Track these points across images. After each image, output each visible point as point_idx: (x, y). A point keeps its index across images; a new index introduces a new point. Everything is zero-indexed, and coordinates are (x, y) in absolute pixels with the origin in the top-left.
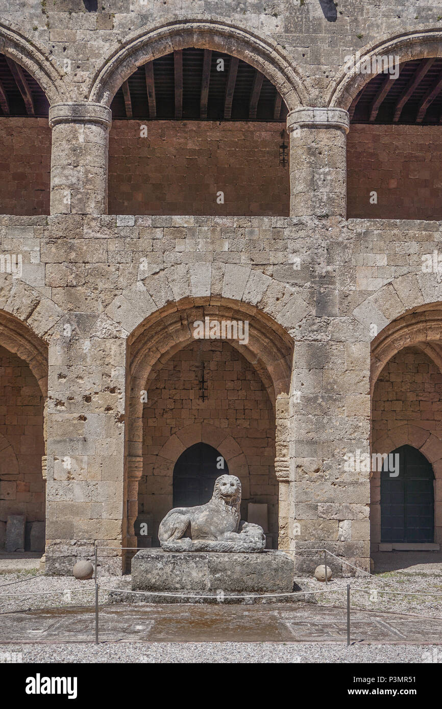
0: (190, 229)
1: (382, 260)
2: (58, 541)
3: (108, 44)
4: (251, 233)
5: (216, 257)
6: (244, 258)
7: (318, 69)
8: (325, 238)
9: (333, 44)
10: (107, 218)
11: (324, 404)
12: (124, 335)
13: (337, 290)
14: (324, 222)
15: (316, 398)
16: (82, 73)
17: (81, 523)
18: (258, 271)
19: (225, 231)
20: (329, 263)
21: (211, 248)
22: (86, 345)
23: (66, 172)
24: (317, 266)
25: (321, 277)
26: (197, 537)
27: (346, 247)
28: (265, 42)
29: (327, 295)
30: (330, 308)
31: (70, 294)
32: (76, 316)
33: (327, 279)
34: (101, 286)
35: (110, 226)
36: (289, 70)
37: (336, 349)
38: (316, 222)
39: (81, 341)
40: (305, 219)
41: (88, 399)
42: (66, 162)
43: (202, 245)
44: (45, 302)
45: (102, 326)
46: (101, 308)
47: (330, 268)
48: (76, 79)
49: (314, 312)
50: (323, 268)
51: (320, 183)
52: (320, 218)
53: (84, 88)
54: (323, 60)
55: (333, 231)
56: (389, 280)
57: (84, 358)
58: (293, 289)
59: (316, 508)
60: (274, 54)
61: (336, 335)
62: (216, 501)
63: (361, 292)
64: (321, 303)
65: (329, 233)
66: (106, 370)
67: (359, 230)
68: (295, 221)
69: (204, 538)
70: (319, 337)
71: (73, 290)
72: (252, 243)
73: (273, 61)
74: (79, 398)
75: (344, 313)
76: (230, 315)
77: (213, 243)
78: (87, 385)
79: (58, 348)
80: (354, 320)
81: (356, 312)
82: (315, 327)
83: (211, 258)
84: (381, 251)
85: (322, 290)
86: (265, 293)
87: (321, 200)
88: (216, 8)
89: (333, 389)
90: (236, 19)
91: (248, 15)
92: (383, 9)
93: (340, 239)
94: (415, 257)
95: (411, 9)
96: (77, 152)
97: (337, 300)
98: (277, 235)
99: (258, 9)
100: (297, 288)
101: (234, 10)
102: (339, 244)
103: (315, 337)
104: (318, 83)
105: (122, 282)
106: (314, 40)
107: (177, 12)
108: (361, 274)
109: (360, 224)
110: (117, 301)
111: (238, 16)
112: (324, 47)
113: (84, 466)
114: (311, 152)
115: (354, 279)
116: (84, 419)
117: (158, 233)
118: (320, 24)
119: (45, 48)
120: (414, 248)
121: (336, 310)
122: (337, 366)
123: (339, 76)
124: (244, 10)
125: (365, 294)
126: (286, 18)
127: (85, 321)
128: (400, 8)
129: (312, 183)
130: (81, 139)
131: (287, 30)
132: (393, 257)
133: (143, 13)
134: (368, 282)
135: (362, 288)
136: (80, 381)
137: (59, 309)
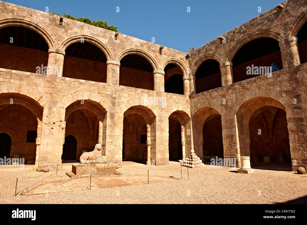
0: (84, 83)
1: (127, 95)
2: (43, 162)
3: (66, 37)
4: (98, 86)
5: (90, 91)
6: (97, 91)
7: (115, 52)
8: (115, 89)
9: (118, 48)
10: (63, 78)
11: (113, 127)
12: (66, 107)
13: (117, 101)
14: (115, 85)
15: (111, 125)
16: (59, 42)
17: (49, 157)
18: (100, 95)
19: (92, 84)
20: (115, 95)
21: (89, 88)
22: (55, 109)
23: (53, 65)
24: (113, 95)
25: (114, 98)
27: (119, 91)
28: (104, 44)
29: (115, 102)
30: (115, 105)
31: (51, 96)
32: (52, 101)
33: (115, 98)
34: (60, 94)
35: (63, 80)
36: (108, 51)
37: (116, 114)
38: (113, 85)
39: (53, 108)
40: (111, 84)
41: (54, 123)
42: (53, 63)
43: (87, 87)
44: (44, 97)
45: (59, 105)
46: (59, 100)
47: (115, 96)
48: (57, 43)
49: (112, 105)
50: (114, 96)
51: (114, 77)
52: (114, 84)
53: (59, 46)
54: (116, 51)
56: (128, 100)
57: (54, 112)
58: (107, 100)
59: (110, 151)
60: (105, 47)
61: (116, 111)
63: (122, 102)
64: (113, 104)
65: (116, 88)
66: (60, 116)
67: (122, 88)
68: (108, 84)
69: (92, 160)
70: (113, 111)
71: (52, 95)
72: (98, 88)
73: (105, 49)
74: (52, 123)
75: (118, 106)
77: (89, 87)
78: (54, 120)
79: (47, 109)
80: (120, 108)
81: (121, 106)
82: (112, 109)
83: (88, 91)
84: (126, 93)
85: (114, 101)
86: (101, 100)
87: (114, 80)
88: (93, 34)
89: (115, 123)
90: (97, 38)
91: (100, 38)
92: (128, 43)
93: (118, 90)
94: (133, 95)
95: (134, 44)
96: (56, 60)
97: (117, 103)
98: (104, 87)
99: (102, 37)
100: (108, 100)
101: (97, 36)
102: (118, 91)
103: (112, 111)
104: (115, 55)
105: (66, 94)
106: (114, 46)
107: (84, 33)
108: (122, 98)
109: (122, 87)
110: (64, 99)
111: (98, 37)
112: (116, 48)
113: (52, 141)
114: (112, 70)
115: (120, 99)
116: (53, 128)
117: (76, 83)
118: (115, 43)
119: (50, 34)
120: (133, 93)
121: (116, 105)
122: (116, 118)
123: (119, 54)
124: (99, 36)
125: (123, 102)
126: (109, 40)
127: (55, 103)
128: (132, 44)
129: (112, 77)
130: (58, 58)
131: (108, 43)
132: (129, 95)
133: (76, 32)
134: (124, 100)
135: (122, 101)
136: (52, 118)
137: (48, 99)
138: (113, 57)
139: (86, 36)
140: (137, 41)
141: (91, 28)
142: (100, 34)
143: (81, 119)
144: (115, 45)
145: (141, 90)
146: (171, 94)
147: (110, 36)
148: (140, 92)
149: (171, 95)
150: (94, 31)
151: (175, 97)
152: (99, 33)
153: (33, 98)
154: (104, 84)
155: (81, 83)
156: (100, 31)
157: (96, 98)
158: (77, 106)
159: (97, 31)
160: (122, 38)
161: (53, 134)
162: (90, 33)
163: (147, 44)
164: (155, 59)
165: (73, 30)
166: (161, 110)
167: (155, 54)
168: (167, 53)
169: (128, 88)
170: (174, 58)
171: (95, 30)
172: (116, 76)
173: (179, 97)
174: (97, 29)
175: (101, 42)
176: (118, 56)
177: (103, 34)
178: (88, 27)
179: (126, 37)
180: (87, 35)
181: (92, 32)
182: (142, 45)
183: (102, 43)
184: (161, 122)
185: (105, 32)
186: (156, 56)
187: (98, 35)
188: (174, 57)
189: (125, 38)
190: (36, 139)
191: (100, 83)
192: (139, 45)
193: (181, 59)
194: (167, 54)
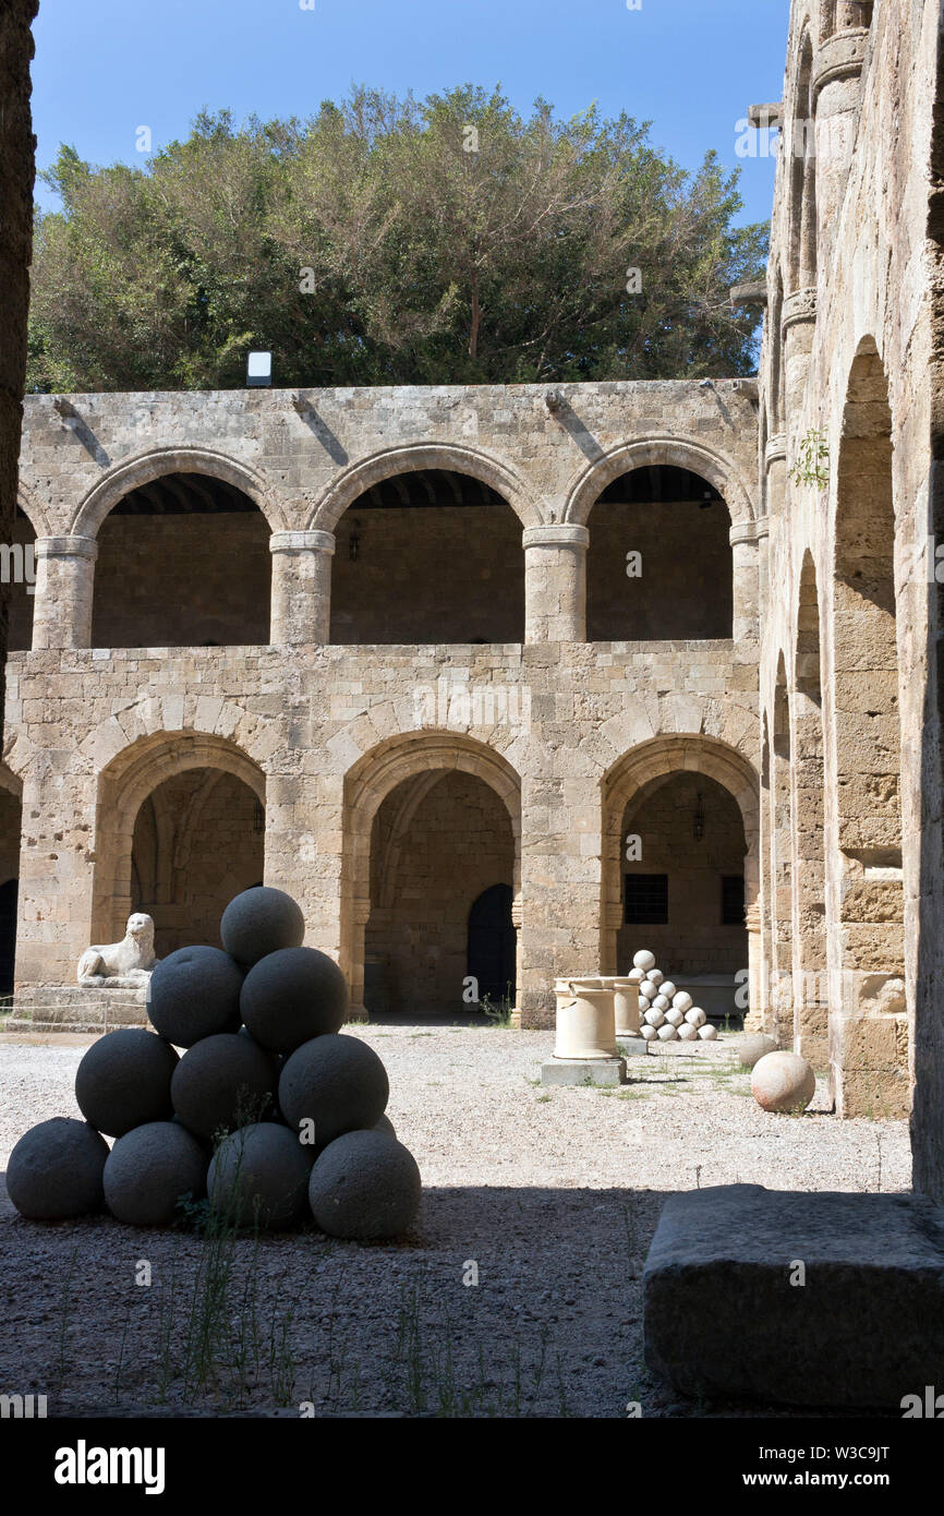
0: (164, 661)
1: (357, 688)
3: (90, 476)
4: (225, 663)
5: (188, 690)
6: (216, 687)
7: (297, 491)
8: (299, 666)
9: (312, 465)
10: (83, 652)
12: (96, 771)
13: (310, 721)
14: (299, 650)
15: (286, 835)
16: (65, 506)
17: (48, 966)
18: (231, 702)
19: (198, 662)
20: (303, 693)
21: (184, 680)
22: (59, 783)
24: (290, 696)
25: (295, 707)
27: (320, 675)
28: (246, 467)
29: (300, 726)
30: (303, 740)
31: (46, 731)
32: (50, 752)
33: (299, 709)
34: (75, 722)
35: (86, 660)
36: (269, 494)
37: (307, 783)
38: (291, 650)
39: (55, 778)
40: (281, 647)
41: (59, 837)
42: (46, 596)
43: (175, 676)
44: (21, 739)
45: (75, 763)
46: (75, 744)
47: (303, 698)
48: (58, 512)
49: (286, 745)
50: (296, 699)
51: (295, 609)
52: (295, 645)
53: (66, 522)
54: (302, 482)
55: (307, 660)
56: (364, 710)
57: (56, 795)
58: (266, 721)
60: (254, 478)
61: (308, 768)
63: (334, 722)
64: (293, 735)
65: (303, 662)
66: (78, 807)
67: (335, 658)
68: (273, 649)
70: (291, 771)
71: (48, 726)
72: (225, 674)
74: (50, 837)
75: (317, 744)
77: (186, 674)
78: (59, 823)
79: (33, 785)
80: (327, 752)
81: (329, 744)
82: (287, 761)
83: (183, 691)
84: (357, 679)
85: (295, 721)
86: (237, 725)
87: (295, 628)
88: (197, 433)
89: (303, 824)
90: (216, 444)
91: (228, 439)
92: (365, 424)
93: (315, 668)
94: (390, 685)
95: (395, 424)
96: (58, 585)
97: (310, 731)
98: (250, 665)
99: (238, 432)
100: (269, 720)
101: (215, 435)
102: (313, 673)
103: (287, 771)
104: (297, 506)
105: (96, 717)
106: (293, 462)
107: (158, 440)
108: (335, 703)
109: (337, 651)
110: (90, 737)
111: (217, 441)
112: (304, 468)
113: (54, 906)
114: (287, 577)
115: (327, 708)
116: (55, 857)
117: (133, 666)
118: (300, 445)
119: (31, 482)
120: (389, 674)
121: (308, 743)
122: (308, 800)
123: (318, 497)
124: (224, 435)
125: (338, 725)
126: (266, 441)
127: (59, 758)
128: (382, 423)
129: (288, 610)
130: (60, 575)
131: (267, 453)
132: (368, 684)
133: (126, 442)
134: (342, 711)
135: (336, 718)
136: (52, 819)
137: (35, 746)
138: (290, 514)
139: (168, 449)
140: (416, 399)
141: (184, 405)
142: (227, 421)
144: (301, 452)
145: (432, 650)
146: (620, 647)
147: (271, 416)
148: (430, 663)
149: (618, 652)
150: (201, 416)
151: (650, 659)
152: (223, 419)
154: (252, 651)
155: (155, 665)
156: (229, 409)
157: (213, 719)
158: (168, 756)
159: (214, 410)
160: (332, 409)
161: (59, 879)
162: (182, 429)
163: (469, 398)
164: (517, 470)
165: (114, 438)
166: (550, 743)
167: (524, 443)
168: (602, 415)
169: (366, 651)
170: (649, 434)
171: (204, 410)
172: (305, 603)
173: (679, 654)
174: (212, 405)
175: (232, 459)
176: (313, 506)
177: (238, 421)
178: (175, 407)
179: (351, 397)
180: (170, 445)
181: (193, 424)
182: (440, 416)
183: (236, 461)
184: (549, 804)
185: (249, 407)
186: (529, 452)
187: (220, 431)
188: (648, 429)
189: (350, 404)
191: (230, 650)
192: (421, 418)
193: (702, 425)
194: (600, 421)
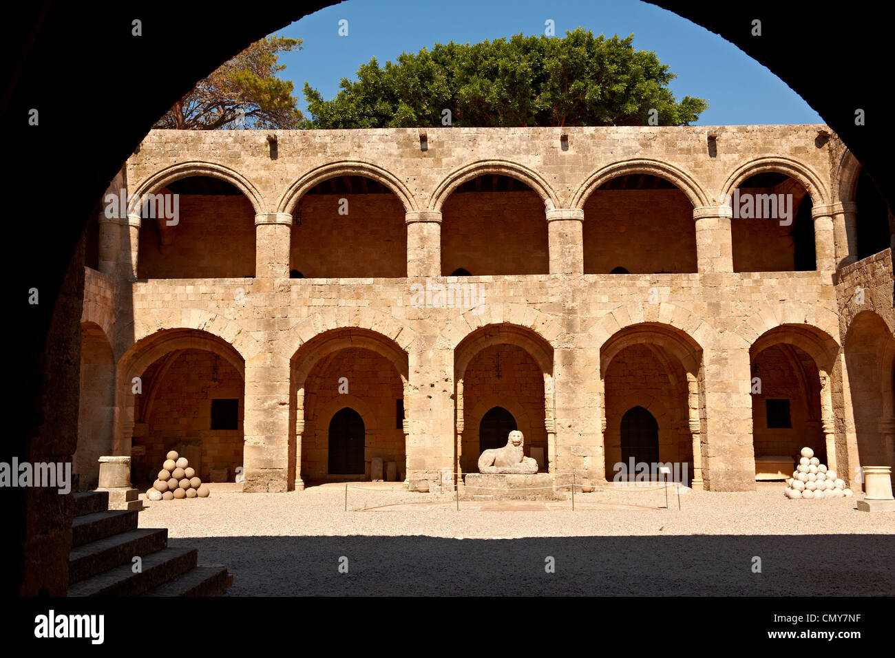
0: (490, 283)
1: (605, 299)
2: (416, 471)
3: (439, 176)
4: (527, 284)
5: (506, 300)
6: (523, 300)
7: (564, 186)
8: (570, 286)
9: (572, 170)
10: (442, 278)
11: (572, 386)
12: (453, 347)
13: (578, 317)
14: (570, 277)
15: (568, 383)
16: (425, 193)
17: (429, 460)
18: (531, 307)
19: (511, 284)
20: (573, 301)
21: (502, 294)
22: (430, 354)
23: (417, 252)
24: (566, 304)
25: (568, 310)
26: (500, 466)
27: (583, 291)
28: (532, 171)
29: (572, 321)
30: (575, 328)
31: (421, 324)
32: (424, 336)
33: (572, 311)
34: (438, 318)
35: (443, 282)
36: (547, 187)
37: (578, 353)
38: (565, 277)
39: (428, 351)
40: (558, 276)
41: (432, 386)
42: (417, 246)
43: (497, 293)
44: (406, 329)
45: (440, 343)
46: (439, 331)
47: (573, 305)
48: (422, 197)
49: (565, 331)
50: (569, 305)
51: (566, 254)
52: (567, 274)
53: (426, 202)
54: (566, 181)
55: (574, 283)
56: (610, 311)
57: (429, 361)
58: (552, 317)
59: (570, 449)
60: (537, 178)
61: (579, 345)
62: (509, 444)
63: (593, 318)
64: (570, 326)
65: (572, 284)
66: (443, 368)
67: (591, 281)
68: (552, 276)
69: (503, 466)
70: (569, 346)
71: (422, 321)
72: (527, 291)
73: (537, 182)
74: (427, 385)
75: (584, 331)
76: (515, 331)
77: (504, 291)
78: (432, 378)
79: (414, 356)
80: (590, 336)
81: (590, 330)
82: (566, 340)
83: (503, 300)
84: (605, 293)
85: (570, 318)
86: (535, 320)
87: (567, 264)
88: (503, 152)
89: (577, 377)
90: (515, 158)
91: (522, 156)
92: (602, 148)
93: (580, 287)
94: (625, 297)
95: (619, 148)
96: (423, 240)
97: (579, 323)
98: (542, 286)
99: (527, 152)
100: (554, 317)
101: (513, 153)
102: (579, 290)
103: (566, 346)
104: (564, 195)
105: (451, 316)
106: (561, 169)
107: (480, 156)
108: (593, 308)
109: (592, 278)
110: (448, 327)
111: (515, 157)
112: (567, 172)
113: (431, 425)
114: (561, 235)
115: (588, 310)
116: (430, 397)
118: (564, 159)
119: (404, 180)
120: (624, 290)
121: (578, 330)
122: (580, 363)
123: (576, 189)
124: (519, 153)
125: (595, 319)
126: (544, 156)
127: (429, 340)
128: (613, 147)
129: (562, 254)
130: (425, 232)
131: (545, 163)
132: (612, 297)
133: (460, 157)
134: (598, 312)
135: (594, 316)
136: (427, 375)
137: (415, 333)
138: (561, 199)
139: (485, 161)
140: (631, 134)
141: (494, 136)
142: (520, 145)
143: (522, 363)
144: (565, 164)
145: (648, 277)
146: (756, 275)
147: (547, 142)
148: (647, 284)
149: (755, 278)
150: (505, 142)
151: (774, 282)
152: (518, 143)
153: (385, 333)
154: (542, 277)
156: (521, 139)
157: (522, 317)
159: (513, 139)
160: (583, 139)
161: (434, 410)
162: (494, 150)
163: (662, 134)
164: (692, 175)
165: (453, 154)
166: (719, 329)
167: (695, 159)
168: (739, 144)
169: (609, 277)
170: (767, 155)
171: (506, 139)
172: (572, 250)
173: (790, 279)
174: (510, 136)
175: (524, 167)
176: (574, 194)
177: (527, 145)
178: (489, 137)
179: (593, 132)
180: (487, 158)
181: (500, 147)
182: (646, 144)
183: (526, 168)
184: (720, 364)
185: (533, 138)
186: (697, 165)
187: (516, 151)
188: (767, 152)
189: (592, 136)
190: (404, 420)
191: (529, 277)
192: (635, 145)
193: (798, 150)
194: (738, 148)
